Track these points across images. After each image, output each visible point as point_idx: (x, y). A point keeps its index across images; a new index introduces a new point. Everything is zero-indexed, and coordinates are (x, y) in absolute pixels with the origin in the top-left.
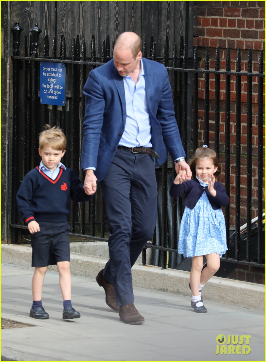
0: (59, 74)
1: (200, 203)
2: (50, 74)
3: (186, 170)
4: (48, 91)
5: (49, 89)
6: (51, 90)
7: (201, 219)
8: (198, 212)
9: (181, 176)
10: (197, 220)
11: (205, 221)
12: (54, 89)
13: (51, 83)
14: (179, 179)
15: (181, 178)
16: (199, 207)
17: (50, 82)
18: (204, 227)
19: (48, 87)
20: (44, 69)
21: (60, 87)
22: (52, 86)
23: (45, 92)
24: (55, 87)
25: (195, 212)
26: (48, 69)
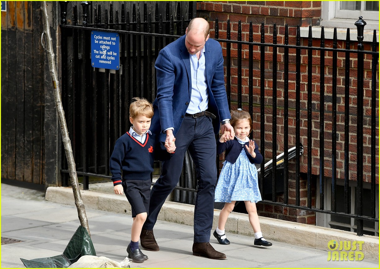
0: (113, 42)
1: (241, 158)
2: (103, 41)
3: (230, 131)
4: (100, 57)
5: (102, 55)
6: (104, 55)
7: (241, 172)
8: (239, 166)
9: (226, 136)
10: (237, 172)
11: (244, 173)
12: (107, 55)
13: (104, 50)
14: (224, 138)
15: (225, 137)
16: (239, 162)
17: (102, 49)
18: (242, 178)
19: (101, 53)
20: (96, 37)
21: (114, 53)
22: (105, 52)
23: (98, 57)
24: (108, 53)
25: (235, 166)
26: (100, 38)
